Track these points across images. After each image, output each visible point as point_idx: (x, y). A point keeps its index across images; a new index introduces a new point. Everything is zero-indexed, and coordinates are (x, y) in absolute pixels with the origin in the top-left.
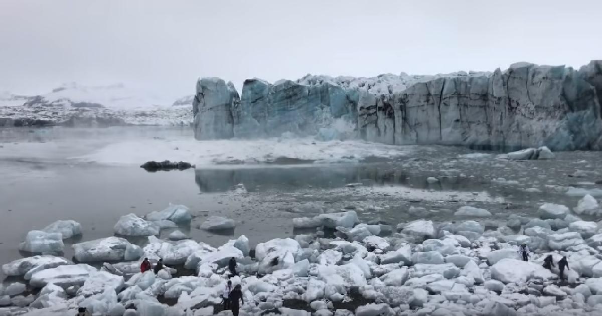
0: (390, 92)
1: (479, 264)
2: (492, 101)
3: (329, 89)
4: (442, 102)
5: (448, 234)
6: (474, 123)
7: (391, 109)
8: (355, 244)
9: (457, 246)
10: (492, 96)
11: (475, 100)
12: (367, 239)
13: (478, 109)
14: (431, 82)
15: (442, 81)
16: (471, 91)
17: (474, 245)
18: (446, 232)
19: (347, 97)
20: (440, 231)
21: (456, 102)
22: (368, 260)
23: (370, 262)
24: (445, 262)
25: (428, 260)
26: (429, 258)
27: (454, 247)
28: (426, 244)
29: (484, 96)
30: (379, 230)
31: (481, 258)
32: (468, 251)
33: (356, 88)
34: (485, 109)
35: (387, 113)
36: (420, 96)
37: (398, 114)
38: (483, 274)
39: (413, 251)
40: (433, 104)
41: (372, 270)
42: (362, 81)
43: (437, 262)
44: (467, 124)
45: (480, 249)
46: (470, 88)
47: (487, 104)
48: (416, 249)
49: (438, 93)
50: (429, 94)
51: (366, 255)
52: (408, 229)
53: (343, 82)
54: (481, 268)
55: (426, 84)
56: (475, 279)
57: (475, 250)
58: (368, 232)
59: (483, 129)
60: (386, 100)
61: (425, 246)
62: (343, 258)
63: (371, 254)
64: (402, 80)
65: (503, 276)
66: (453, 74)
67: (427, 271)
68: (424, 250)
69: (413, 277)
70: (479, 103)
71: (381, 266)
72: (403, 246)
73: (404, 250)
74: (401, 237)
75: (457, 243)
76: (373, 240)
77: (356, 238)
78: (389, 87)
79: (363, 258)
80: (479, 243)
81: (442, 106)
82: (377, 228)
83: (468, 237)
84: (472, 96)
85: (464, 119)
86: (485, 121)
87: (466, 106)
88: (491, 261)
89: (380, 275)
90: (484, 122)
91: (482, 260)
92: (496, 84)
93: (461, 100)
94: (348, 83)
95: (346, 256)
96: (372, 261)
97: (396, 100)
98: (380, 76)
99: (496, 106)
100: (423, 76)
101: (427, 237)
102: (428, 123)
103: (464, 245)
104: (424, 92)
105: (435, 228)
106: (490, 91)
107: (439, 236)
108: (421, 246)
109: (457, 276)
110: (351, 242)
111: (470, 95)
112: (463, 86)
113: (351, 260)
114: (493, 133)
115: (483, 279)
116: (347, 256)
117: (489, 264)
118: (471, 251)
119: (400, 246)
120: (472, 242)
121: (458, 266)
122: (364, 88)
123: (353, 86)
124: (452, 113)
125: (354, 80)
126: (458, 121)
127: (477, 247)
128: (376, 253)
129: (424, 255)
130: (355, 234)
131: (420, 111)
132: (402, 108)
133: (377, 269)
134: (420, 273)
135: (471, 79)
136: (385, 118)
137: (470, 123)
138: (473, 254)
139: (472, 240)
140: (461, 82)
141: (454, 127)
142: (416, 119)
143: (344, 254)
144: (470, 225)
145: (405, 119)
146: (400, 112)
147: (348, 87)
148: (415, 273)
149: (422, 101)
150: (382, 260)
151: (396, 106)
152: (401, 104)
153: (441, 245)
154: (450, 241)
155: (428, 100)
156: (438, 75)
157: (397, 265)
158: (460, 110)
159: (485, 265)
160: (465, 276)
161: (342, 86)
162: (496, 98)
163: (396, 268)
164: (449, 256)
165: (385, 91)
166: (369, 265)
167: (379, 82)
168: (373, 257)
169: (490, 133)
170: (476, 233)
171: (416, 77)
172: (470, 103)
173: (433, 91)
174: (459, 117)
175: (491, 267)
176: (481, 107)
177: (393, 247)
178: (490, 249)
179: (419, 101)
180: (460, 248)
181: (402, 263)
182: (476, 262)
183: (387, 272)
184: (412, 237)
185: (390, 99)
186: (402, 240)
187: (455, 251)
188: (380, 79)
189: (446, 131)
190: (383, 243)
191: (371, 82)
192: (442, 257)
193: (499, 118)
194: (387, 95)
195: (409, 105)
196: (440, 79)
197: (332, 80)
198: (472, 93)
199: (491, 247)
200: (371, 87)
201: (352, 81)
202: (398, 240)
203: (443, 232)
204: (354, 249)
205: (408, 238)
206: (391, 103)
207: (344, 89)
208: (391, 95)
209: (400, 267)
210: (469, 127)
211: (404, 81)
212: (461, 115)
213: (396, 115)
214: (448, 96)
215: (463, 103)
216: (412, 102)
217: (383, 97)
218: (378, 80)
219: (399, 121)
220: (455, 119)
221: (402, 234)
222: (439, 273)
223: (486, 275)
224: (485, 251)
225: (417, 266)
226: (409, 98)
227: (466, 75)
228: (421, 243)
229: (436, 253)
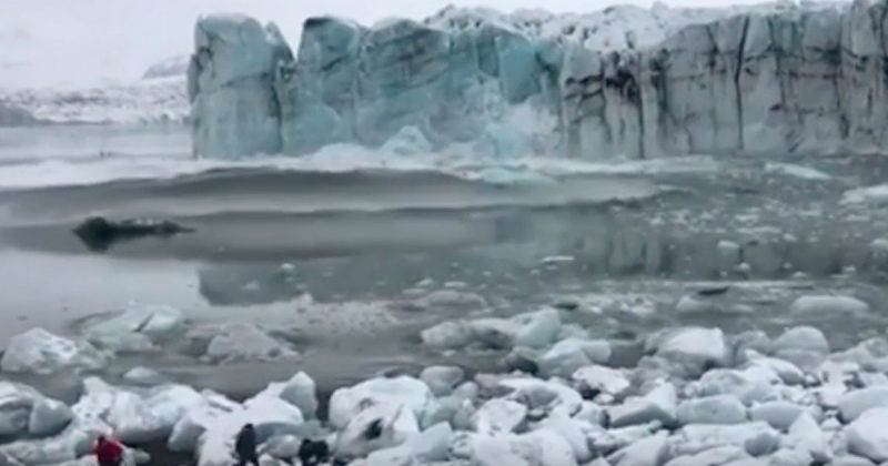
0: (631, 45)
1: (820, 421)
2: (849, 64)
3: (497, 39)
4: (744, 66)
5: (756, 357)
6: (811, 111)
7: (634, 82)
8: (554, 385)
9: (774, 382)
10: (850, 53)
11: (813, 62)
12: (581, 373)
13: (820, 81)
14: (717, 24)
15: (743, 21)
16: (806, 42)
17: (810, 379)
18: (750, 353)
19: (538, 58)
20: (740, 352)
21: (775, 68)
22: (582, 418)
23: (586, 425)
24: (749, 417)
25: (710, 416)
26: (715, 412)
27: (768, 385)
28: (709, 379)
29: (833, 54)
30: (608, 353)
31: (825, 408)
32: (797, 392)
33: (556, 36)
34: (835, 83)
35: (625, 91)
36: (696, 55)
37: (648, 95)
38: (830, 443)
39: (681, 396)
40: (723, 71)
41: (590, 442)
42: (568, 22)
43: (731, 420)
44: (795, 116)
45: (824, 389)
46: (802, 36)
47: (838, 70)
48: (688, 391)
49: (735, 47)
50: (715, 51)
51: (579, 409)
52: (670, 349)
53: (527, 24)
54: (826, 430)
55: (707, 27)
56: (813, 455)
57: (813, 390)
58: (583, 358)
59: (830, 125)
60: (622, 63)
61: (706, 386)
62: (529, 418)
63: (588, 406)
64: (657, 18)
65: (871, 446)
66: (766, 6)
67: (711, 441)
68: (703, 394)
69: (679, 453)
70: (823, 68)
71: (612, 432)
72: (659, 385)
73: (661, 395)
74: (654, 366)
75: (774, 376)
76: (594, 375)
77: (557, 370)
78: (628, 35)
79: (572, 415)
80: (820, 376)
81: (743, 75)
82: (604, 346)
83: (798, 362)
84: (807, 54)
85: (790, 103)
86: (835, 106)
87: (793, 74)
88: (846, 415)
89: (608, 451)
90: (833, 111)
91: (830, 412)
92: (858, 27)
93: (782, 61)
94: (538, 25)
95: (536, 412)
96: (592, 421)
97: (645, 62)
98: (608, 10)
99: (858, 75)
100: (700, 11)
101: (710, 364)
102: (713, 113)
103: (790, 380)
104: (704, 45)
105: (727, 343)
106: (845, 43)
107: (736, 360)
108: (697, 384)
109: (775, 448)
110: (546, 378)
111: (802, 51)
112: (787, 33)
113: (545, 421)
114: (852, 131)
115: (829, 454)
116: (536, 410)
117: (842, 420)
118: (805, 392)
119: (651, 387)
120: (806, 374)
121: (775, 425)
122: (575, 38)
123: (550, 31)
124: (763, 90)
125: (551, 18)
126: (776, 108)
127: (817, 384)
128: (602, 404)
129: (704, 406)
130: (555, 363)
131: (695, 87)
132: (659, 82)
133: (603, 438)
134: (695, 444)
135: (804, 17)
136: (622, 103)
137: (802, 112)
138: (807, 400)
139: (807, 368)
140: (783, 24)
141: (770, 124)
142: (688, 106)
143: (530, 408)
144: (804, 337)
145: (664, 105)
146: (653, 91)
147: (538, 33)
148: (684, 446)
149: (700, 65)
150: (614, 417)
151: (645, 76)
152: (656, 73)
153: (739, 381)
154: (761, 371)
155: (712, 64)
156: (734, 7)
157: (644, 428)
158: (782, 85)
159: (834, 422)
160: (792, 448)
161: (524, 32)
162: (856, 57)
163: (644, 435)
164: (757, 406)
165: (620, 45)
166: (585, 432)
167: (607, 23)
168: (594, 412)
169: (845, 133)
170: (815, 354)
171: (687, 12)
172: (803, 69)
173: (722, 44)
174: (778, 100)
175: (847, 428)
176: (826, 77)
177: (637, 388)
178: (844, 388)
179: (694, 66)
180: (781, 387)
181: (655, 423)
182: (814, 417)
183: (624, 444)
184: (678, 366)
185: (632, 62)
186: (657, 372)
187: (771, 394)
188: (611, 16)
189: (752, 130)
190: (616, 381)
191: (590, 24)
192: (742, 408)
193: (865, 102)
194: (624, 51)
195: (673, 73)
196: (738, 18)
197: (502, 18)
198: (808, 48)
199: (848, 383)
200: (590, 33)
201: (547, 21)
202: (649, 373)
203: (744, 354)
204: (551, 397)
205: (670, 368)
206: (633, 71)
207: (529, 38)
208: (632, 52)
209: (653, 431)
210: (801, 121)
211: (662, 22)
212: (783, 95)
213: (645, 96)
214: (755, 54)
215: (786, 70)
216: (677, 68)
217: (616, 57)
218: (604, 17)
219: (651, 110)
220: (771, 104)
221: (656, 359)
222: (735, 444)
223: (837, 444)
224: (834, 392)
225: (688, 429)
226: (672, 59)
227: (794, 7)
228: (697, 377)
229: (730, 400)
